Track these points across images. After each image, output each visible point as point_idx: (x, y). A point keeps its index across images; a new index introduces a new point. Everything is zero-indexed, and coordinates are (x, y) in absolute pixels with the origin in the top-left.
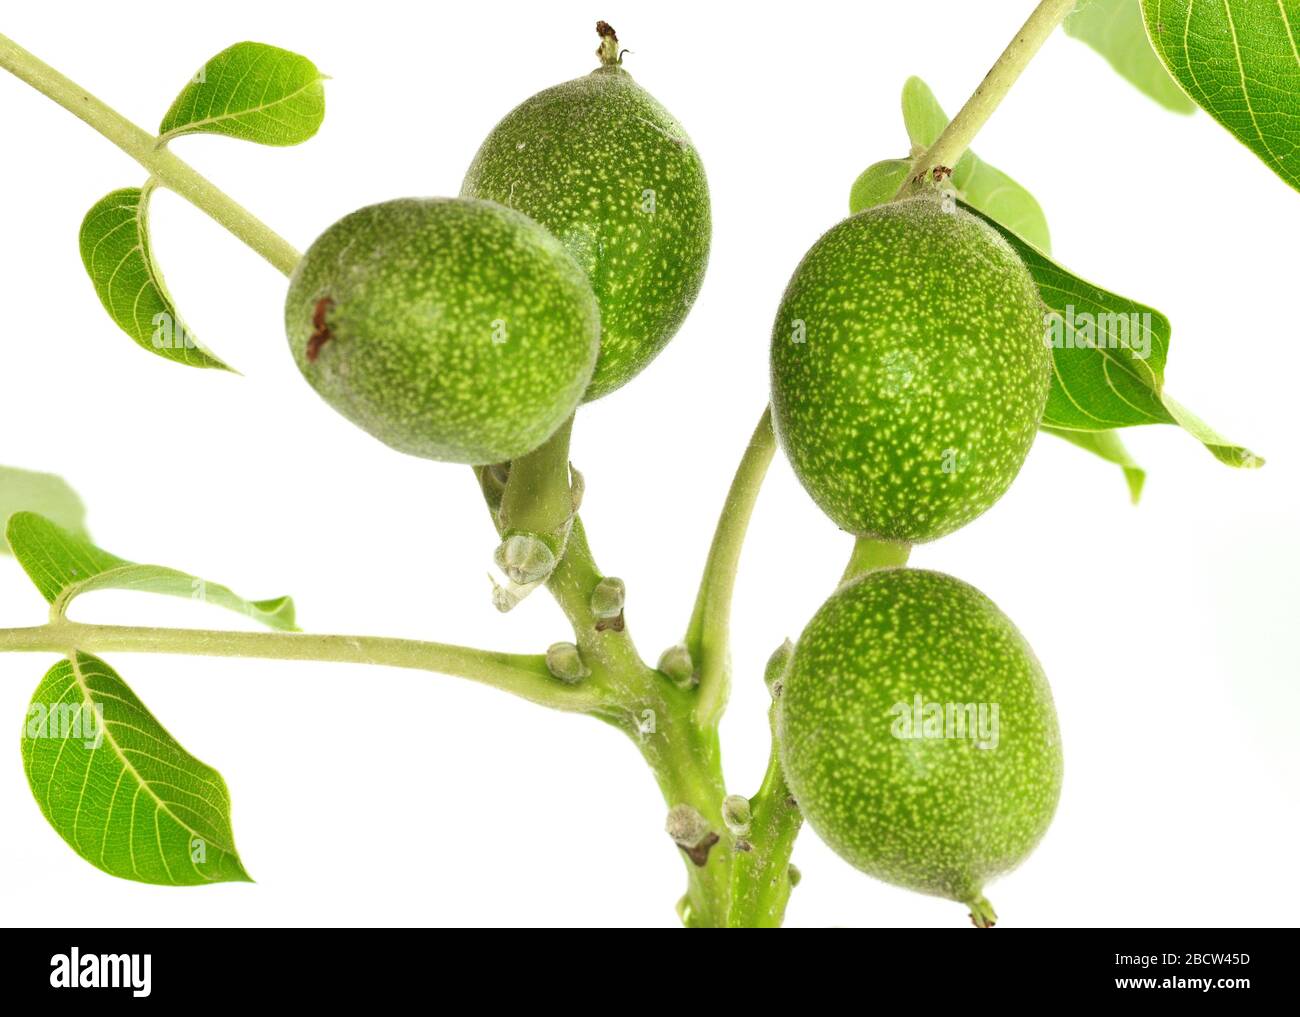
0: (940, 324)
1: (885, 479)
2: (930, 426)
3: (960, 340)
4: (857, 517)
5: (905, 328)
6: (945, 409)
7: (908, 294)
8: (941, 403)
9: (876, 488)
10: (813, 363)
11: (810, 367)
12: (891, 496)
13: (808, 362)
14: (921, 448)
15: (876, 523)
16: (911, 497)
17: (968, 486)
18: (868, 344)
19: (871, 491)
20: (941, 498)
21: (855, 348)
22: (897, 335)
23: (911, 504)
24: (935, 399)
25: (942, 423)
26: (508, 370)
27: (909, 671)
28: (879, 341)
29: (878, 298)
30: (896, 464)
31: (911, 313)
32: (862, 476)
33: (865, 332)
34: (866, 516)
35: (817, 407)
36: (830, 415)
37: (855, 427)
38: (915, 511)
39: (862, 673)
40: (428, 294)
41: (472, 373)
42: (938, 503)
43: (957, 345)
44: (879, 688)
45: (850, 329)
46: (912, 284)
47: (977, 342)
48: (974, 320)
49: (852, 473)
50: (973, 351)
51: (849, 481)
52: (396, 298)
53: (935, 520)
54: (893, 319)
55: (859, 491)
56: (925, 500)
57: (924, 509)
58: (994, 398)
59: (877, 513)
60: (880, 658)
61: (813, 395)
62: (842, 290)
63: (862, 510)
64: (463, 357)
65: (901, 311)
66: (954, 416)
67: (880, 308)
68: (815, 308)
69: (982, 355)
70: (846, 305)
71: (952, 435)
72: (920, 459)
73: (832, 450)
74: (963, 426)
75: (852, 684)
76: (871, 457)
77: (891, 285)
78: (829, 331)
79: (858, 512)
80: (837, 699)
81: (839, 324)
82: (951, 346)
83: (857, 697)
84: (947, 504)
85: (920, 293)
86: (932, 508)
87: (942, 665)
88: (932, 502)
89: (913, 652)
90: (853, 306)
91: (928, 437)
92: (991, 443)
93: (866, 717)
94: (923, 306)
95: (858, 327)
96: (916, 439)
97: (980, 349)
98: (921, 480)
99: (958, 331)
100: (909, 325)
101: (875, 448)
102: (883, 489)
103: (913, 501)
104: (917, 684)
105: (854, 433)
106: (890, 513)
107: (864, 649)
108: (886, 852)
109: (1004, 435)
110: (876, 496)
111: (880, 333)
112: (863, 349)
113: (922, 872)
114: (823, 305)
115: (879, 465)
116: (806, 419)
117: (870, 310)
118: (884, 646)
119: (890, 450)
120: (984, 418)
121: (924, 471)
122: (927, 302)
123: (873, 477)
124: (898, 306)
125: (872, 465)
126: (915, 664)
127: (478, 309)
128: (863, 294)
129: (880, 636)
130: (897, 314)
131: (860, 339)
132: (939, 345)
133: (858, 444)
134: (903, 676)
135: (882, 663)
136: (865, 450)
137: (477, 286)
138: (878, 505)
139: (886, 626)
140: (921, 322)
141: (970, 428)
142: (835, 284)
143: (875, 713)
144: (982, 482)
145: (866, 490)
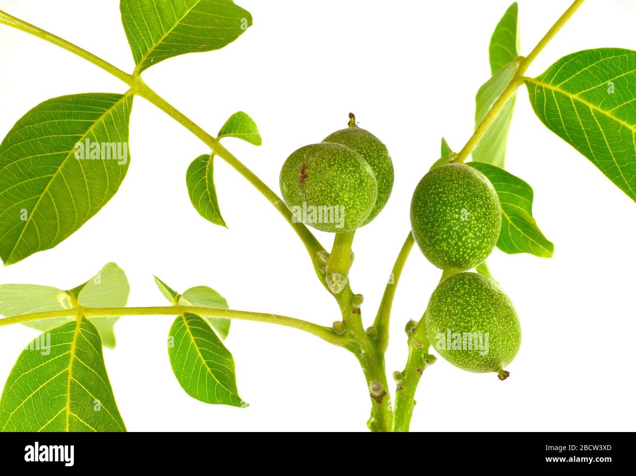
0: (471, 194)
1: (456, 244)
2: (470, 226)
3: (477, 199)
4: (446, 259)
5: (460, 195)
6: (475, 220)
7: (460, 185)
8: (473, 218)
9: (453, 247)
10: (430, 209)
11: (429, 210)
12: (458, 250)
13: (428, 209)
14: (468, 232)
15: (452, 260)
16: (465, 250)
17: (482, 246)
18: (449, 200)
19: (452, 248)
20: (474, 250)
21: (444, 202)
22: (458, 197)
23: (464, 252)
24: (471, 217)
25: (474, 224)
26: (359, 192)
27: (474, 295)
28: (452, 199)
29: (450, 187)
30: (460, 238)
31: (461, 191)
32: (449, 243)
33: (447, 197)
34: (449, 258)
35: (432, 223)
36: (437, 224)
37: (446, 227)
38: (465, 255)
39: (459, 297)
40: (336, 166)
41: (349, 192)
42: (473, 252)
43: (476, 200)
44: (466, 301)
45: (442, 196)
46: (460, 182)
47: (482, 200)
48: (481, 194)
49: (445, 243)
50: (481, 203)
51: (444, 245)
52: (325, 166)
53: (471, 259)
54: (456, 193)
55: (447, 249)
56: (469, 251)
57: (468, 254)
58: (489, 218)
59: (453, 256)
60: (464, 292)
61: (430, 219)
62: (437, 186)
63: (448, 256)
64: (347, 186)
65: (458, 190)
66: (478, 222)
67: (451, 190)
68: (429, 192)
69: (484, 203)
70: (439, 190)
71: (477, 228)
72: (467, 236)
73: (438, 236)
74: (480, 226)
75: (455, 301)
76: (452, 236)
77: (453, 183)
78: (435, 199)
79: (447, 257)
80: (451, 306)
81: (438, 196)
82: (475, 200)
83: (458, 304)
84: (475, 252)
85: (463, 185)
86: (471, 254)
87: (485, 294)
88: (471, 252)
89: (475, 290)
90: (442, 190)
91: (470, 229)
92: (488, 233)
93: (462, 310)
94: (465, 189)
95: (445, 196)
96: (466, 230)
97: (483, 202)
98: (468, 243)
99: (477, 196)
100: (461, 194)
101: (453, 234)
102: (455, 247)
103: (465, 251)
104: (478, 299)
105: (446, 229)
106: (457, 256)
107: (458, 290)
108: (471, 354)
109: (492, 231)
110: (453, 250)
111: (452, 197)
112: (447, 202)
113: (483, 361)
114: (431, 191)
115: (454, 239)
116: (428, 227)
117: (448, 191)
118: (465, 289)
119: (458, 234)
120: (486, 224)
121: (469, 241)
122: (466, 187)
123: (452, 243)
124: (457, 189)
125: (452, 239)
126: (476, 293)
127: (351, 172)
128: (445, 186)
129: (463, 286)
130: (457, 191)
131: (446, 199)
132: (471, 200)
133: (448, 232)
134: (473, 297)
135: (465, 294)
136: (450, 234)
137: (350, 165)
138: (453, 253)
139: (464, 284)
140: (465, 193)
141: (483, 227)
142: (435, 184)
143: (465, 308)
144: (486, 246)
145: (450, 248)
